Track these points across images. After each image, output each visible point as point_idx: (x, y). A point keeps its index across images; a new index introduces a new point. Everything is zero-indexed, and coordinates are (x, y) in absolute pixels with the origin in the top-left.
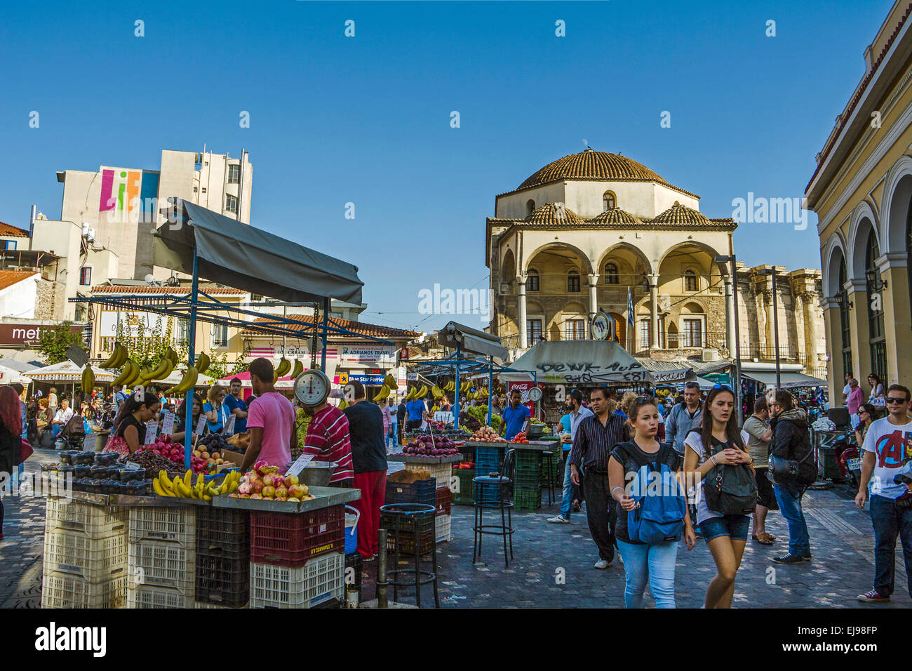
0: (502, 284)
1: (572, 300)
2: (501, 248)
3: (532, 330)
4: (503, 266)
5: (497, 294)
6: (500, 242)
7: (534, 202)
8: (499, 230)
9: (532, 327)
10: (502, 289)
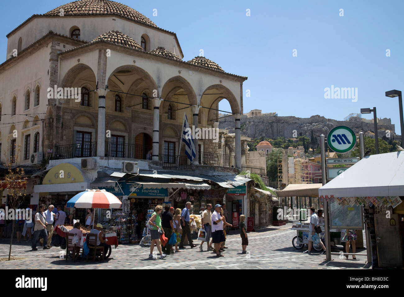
1: (118, 119)
2: (60, 62)
3: (83, 141)
4: (64, 79)
5: (55, 105)
6: (60, 57)
7: (79, 30)
8: (58, 45)
9: (83, 138)
10: (60, 100)
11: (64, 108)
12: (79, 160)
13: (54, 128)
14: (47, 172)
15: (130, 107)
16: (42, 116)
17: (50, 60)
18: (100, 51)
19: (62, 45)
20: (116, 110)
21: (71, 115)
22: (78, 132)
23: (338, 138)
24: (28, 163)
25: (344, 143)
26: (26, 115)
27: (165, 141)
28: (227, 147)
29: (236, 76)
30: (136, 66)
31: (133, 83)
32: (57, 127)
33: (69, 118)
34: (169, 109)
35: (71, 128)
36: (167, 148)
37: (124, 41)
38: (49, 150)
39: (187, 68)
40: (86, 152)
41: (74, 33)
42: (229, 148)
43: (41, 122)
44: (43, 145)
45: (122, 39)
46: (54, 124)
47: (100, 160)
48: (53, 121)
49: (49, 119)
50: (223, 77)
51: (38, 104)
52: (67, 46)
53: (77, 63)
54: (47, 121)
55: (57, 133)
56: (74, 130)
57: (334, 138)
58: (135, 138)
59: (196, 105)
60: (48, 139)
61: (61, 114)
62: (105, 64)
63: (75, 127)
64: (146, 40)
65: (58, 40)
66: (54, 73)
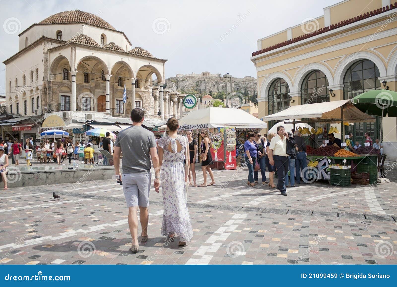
0: (50, 74)
1: (86, 87)
2: (50, 54)
3: (65, 101)
4: (52, 65)
5: (47, 80)
6: (49, 51)
7: (61, 32)
8: (48, 44)
9: (65, 99)
10: (50, 77)
11: (52, 82)
12: (61, 113)
13: (47, 94)
14: (44, 120)
15: (93, 79)
16: (40, 87)
17: (43, 53)
18: (72, 48)
19: (50, 43)
20: (85, 82)
21: (57, 86)
22: (62, 96)
23: (188, 101)
24: (34, 115)
25: (191, 104)
26: (31, 87)
27: (117, 100)
29: (159, 60)
30: (94, 56)
31: (95, 65)
32: (49, 94)
33: (56, 87)
34: (119, 80)
35: (57, 94)
36: (118, 104)
37: (87, 41)
38: (45, 107)
39: (127, 55)
40: (67, 108)
41: (59, 34)
43: (39, 91)
44: (41, 104)
45: (86, 39)
46: (47, 91)
47: (74, 113)
48: (46, 90)
49: (44, 89)
50: (151, 60)
51: (38, 80)
52: (53, 44)
53: (59, 55)
54: (43, 90)
55: (49, 97)
56: (59, 95)
57: (186, 101)
58: (98, 98)
59: (133, 78)
60: (45, 101)
61: (51, 86)
62: (75, 56)
63: (59, 93)
64: (103, 37)
65: (48, 41)
66: (46, 61)
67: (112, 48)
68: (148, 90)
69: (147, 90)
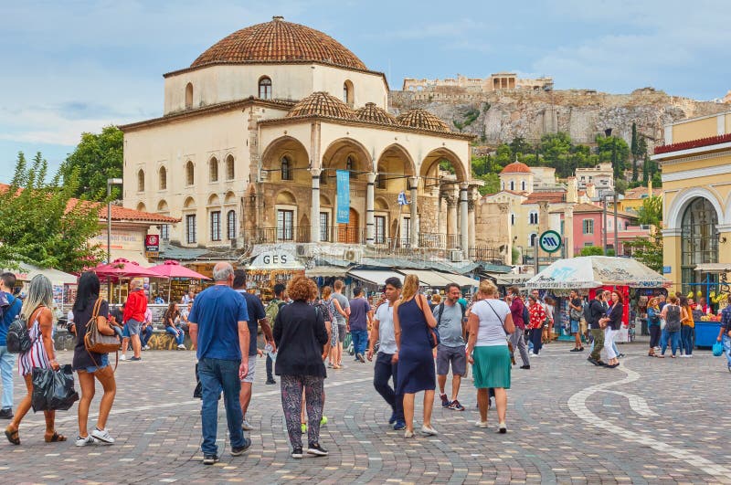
0: (261, 170)
2: (261, 131)
3: (284, 221)
4: (265, 152)
5: (256, 181)
6: (260, 125)
7: (269, 79)
9: (284, 217)
10: (261, 176)
11: (265, 184)
12: (292, 246)
13: (257, 207)
14: (254, 258)
16: (240, 193)
17: (249, 129)
18: (313, 125)
19: (261, 109)
21: (272, 191)
22: (280, 210)
23: (548, 240)
27: (374, 216)
28: (443, 200)
30: (350, 139)
33: (271, 195)
35: (272, 207)
37: (335, 108)
40: (288, 234)
41: (262, 83)
42: (447, 198)
43: (236, 199)
45: (332, 105)
46: (257, 203)
47: (317, 246)
48: (255, 200)
49: (250, 197)
50: (448, 137)
51: (233, 177)
52: (266, 110)
53: (284, 135)
54: (247, 200)
55: (260, 213)
56: (275, 209)
57: (545, 240)
61: (263, 192)
63: (276, 205)
64: (348, 86)
65: (257, 105)
66: (255, 144)
67: (376, 118)
68: (431, 194)
69: (428, 195)
